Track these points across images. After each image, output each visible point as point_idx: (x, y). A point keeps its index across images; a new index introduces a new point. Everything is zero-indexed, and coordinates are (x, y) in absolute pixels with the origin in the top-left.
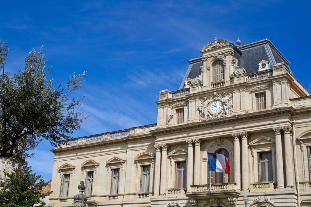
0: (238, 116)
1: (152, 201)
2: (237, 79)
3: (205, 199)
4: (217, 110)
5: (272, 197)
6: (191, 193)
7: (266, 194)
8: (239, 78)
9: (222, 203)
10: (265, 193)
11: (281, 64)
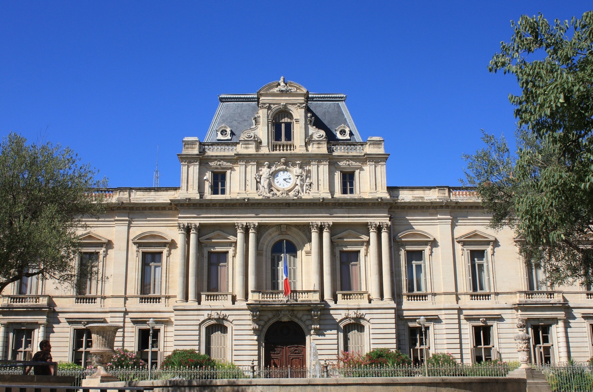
0: (323, 199)
1: (175, 310)
2: (317, 146)
3: (270, 310)
4: (282, 185)
5: (368, 311)
6: (253, 302)
7: (361, 307)
8: (320, 146)
9: (296, 317)
10: (359, 305)
11: (379, 139)
